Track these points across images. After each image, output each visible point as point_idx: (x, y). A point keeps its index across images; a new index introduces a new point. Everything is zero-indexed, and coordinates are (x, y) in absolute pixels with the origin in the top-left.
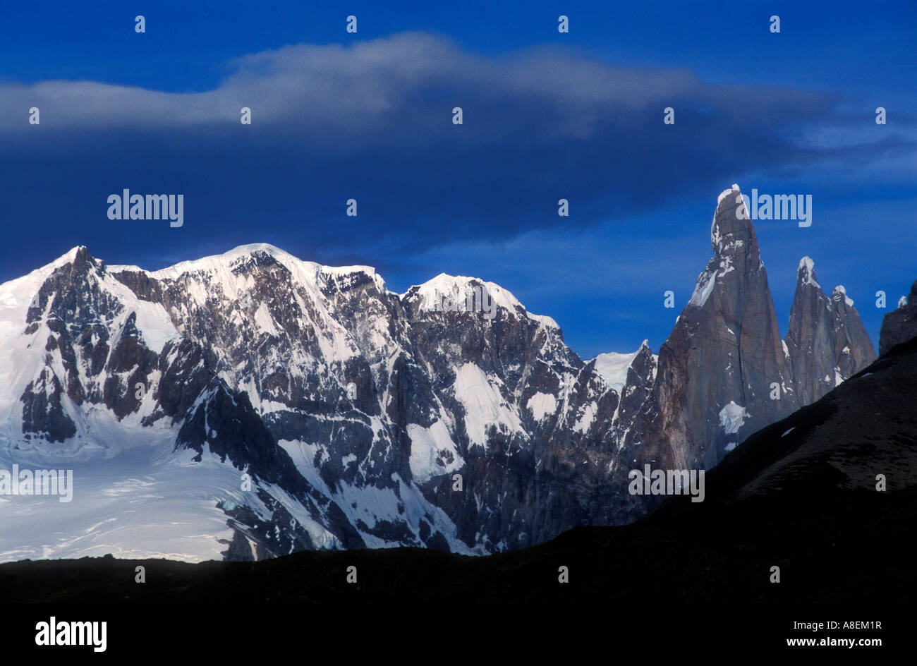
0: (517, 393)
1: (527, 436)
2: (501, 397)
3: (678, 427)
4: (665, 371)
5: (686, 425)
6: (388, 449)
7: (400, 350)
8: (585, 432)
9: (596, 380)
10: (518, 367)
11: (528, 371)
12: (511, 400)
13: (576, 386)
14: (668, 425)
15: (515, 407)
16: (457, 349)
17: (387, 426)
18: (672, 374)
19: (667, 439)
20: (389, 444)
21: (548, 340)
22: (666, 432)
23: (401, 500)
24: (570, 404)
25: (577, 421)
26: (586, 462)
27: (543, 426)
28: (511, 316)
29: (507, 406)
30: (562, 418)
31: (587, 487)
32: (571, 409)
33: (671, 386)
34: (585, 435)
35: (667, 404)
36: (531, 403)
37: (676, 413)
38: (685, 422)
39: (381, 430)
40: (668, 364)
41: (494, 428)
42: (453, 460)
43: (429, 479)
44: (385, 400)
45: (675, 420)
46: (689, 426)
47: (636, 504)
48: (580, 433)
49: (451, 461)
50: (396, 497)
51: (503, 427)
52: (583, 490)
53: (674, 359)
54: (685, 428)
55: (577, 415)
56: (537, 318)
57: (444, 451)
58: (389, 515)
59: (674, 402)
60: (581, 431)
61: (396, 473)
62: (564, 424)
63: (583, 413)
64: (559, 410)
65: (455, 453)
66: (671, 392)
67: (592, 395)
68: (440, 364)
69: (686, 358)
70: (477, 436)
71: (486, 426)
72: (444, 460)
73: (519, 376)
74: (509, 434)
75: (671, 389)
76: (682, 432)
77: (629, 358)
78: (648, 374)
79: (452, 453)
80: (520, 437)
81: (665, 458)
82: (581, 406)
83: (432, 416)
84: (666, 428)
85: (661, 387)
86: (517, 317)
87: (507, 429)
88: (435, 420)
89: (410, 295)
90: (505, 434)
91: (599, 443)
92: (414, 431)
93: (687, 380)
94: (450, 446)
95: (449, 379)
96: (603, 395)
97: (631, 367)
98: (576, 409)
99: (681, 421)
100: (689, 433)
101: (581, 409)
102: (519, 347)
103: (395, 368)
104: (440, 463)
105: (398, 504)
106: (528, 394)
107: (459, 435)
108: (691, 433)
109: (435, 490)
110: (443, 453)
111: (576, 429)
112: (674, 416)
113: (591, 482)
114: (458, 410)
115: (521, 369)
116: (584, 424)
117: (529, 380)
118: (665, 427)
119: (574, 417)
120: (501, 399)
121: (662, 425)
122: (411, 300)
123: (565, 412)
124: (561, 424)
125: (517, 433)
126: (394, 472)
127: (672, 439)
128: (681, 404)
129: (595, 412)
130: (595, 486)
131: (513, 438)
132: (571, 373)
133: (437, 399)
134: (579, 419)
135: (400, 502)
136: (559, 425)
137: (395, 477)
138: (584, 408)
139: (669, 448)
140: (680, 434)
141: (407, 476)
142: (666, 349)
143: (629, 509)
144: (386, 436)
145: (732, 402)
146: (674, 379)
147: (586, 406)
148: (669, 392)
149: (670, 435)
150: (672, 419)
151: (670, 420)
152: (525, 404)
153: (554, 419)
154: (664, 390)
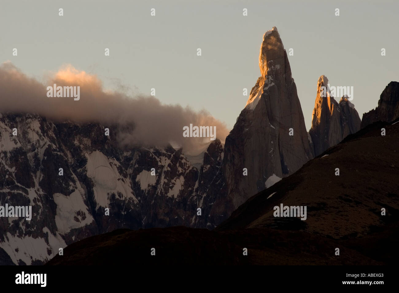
0: (130, 171)
1: (136, 201)
2: (118, 174)
3: (239, 192)
4: (229, 154)
6: (40, 211)
7: (49, 143)
8: (175, 197)
9: (183, 161)
11: (137, 156)
12: (125, 176)
13: (169, 165)
14: (232, 191)
15: (128, 180)
16: (87, 141)
17: (40, 196)
18: (234, 157)
20: (41, 208)
22: (230, 196)
23: (49, 246)
24: (165, 178)
25: (170, 189)
26: (177, 217)
27: (147, 193)
29: (123, 180)
30: (161, 187)
32: (166, 181)
33: (234, 164)
34: (176, 199)
35: (231, 176)
36: (138, 178)
37: (237, 183)
39: (35, 198)
40: (231, 149)
41: (113, 195)
42: (86, 217)
43: (69, 231)
44: (38, 177)
45: (236, 188)
48: (172, 198)
49: (84, 218)
50: (46, 244)
51: (120, 195)
53: (235, 147)
54: (243, 192)
55: (171, 186)
57: (79, 211)
58: (41, 256)
59: (235, 175)
60: (173, 196)
61: (46, 227)
62: (161, 192)
63: (174, 184)
64: (158, 182)
65: (87, 212)
66: (234, 168)
67: (181, 171)
68: (76, 152)
69: (243, 145)
70: (102, 201)
71: (108, 194)
72: (79, 218)
73: (131, 159)
74: (124, 199)
76: (241, 196)
78: (218, 157)
79: (85, 213)
80: (131, 201)
81: (230, 213)
82: (173, 179)
83: (71, 188)
84: (230, 194)
85: (227, 165)
87: (122, 196)
88: (73, 191)
90: (121, 199)
91: (185, 204)
92: (59, 198)
94: (84, 208)
95: (83, 162)
96: (187, 171)
97: (207, 152)
98: (169, 181)
99: (240, 188)
101: (173, 181)
103: (45, 155)
104: (77, 220)
105: (48, 249)
106: (137, 171)
107: (90, 200)
109: (73, 238)
110: (79, 213)
111: (170, 195)
112: (235, 185)
114: (88, 184)
115: (132, 155)
116: (175, 192)
117: (138, 162)
118: (229, 192)
119: (168, 187)
120: (118, 176)
123: (162, 183)
124: (159, 192)
125: (129, 198)
126: (44, 227)
127: (235, 200)
128: (240, 177)
129: (183, 183)
131: (127, 201)
132: (166, 156)
133: (74, 176)
134: (172, 188)
135: (49, 247)
136: (158, 192)
137: (46, 230)
138: (175, 181)
141: (54, 229)
144: (39, 202)
145: (274, 175)
146: (235, 160)
147: (176, 179)
148: (232, 168)
149: (233, 197)
150: (234, 187)
151: (233, 187)
152: (136, 178)
153: (155, 188)
154: (229, 167)
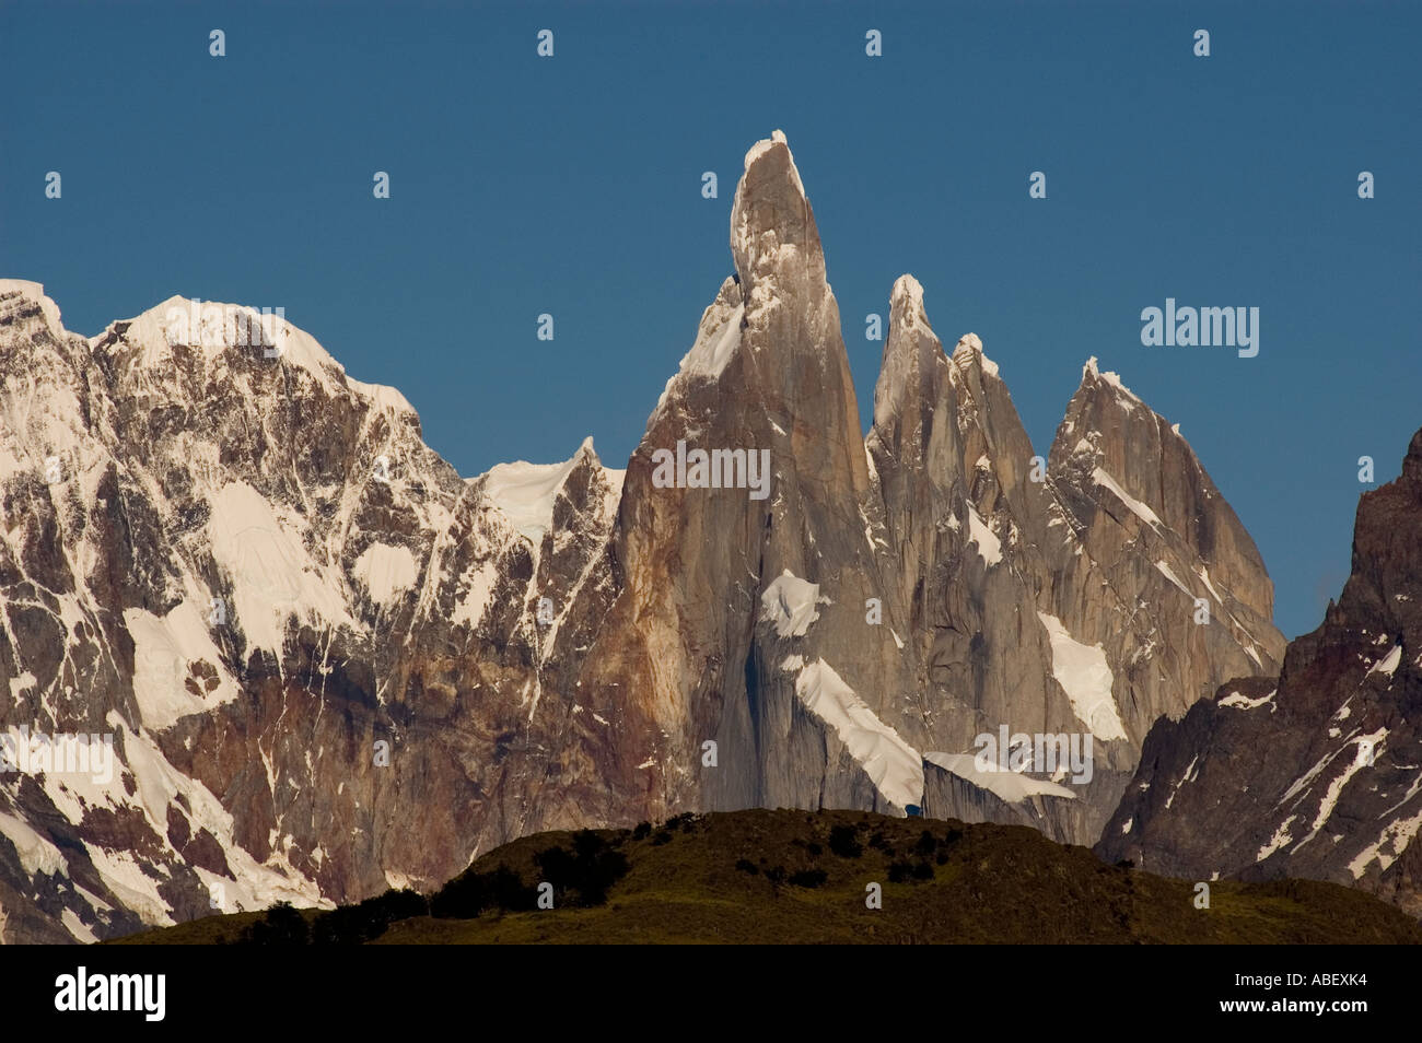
0: (335, 544)
1: (361, 629)
2: (305, 554)
3: (664, 617)
4: (638, 503)
5: (680, 613)
6: (96, 663)
7: (108, 458)
8: (474, 625)
9: (491, 517)
10: (333, 488)
11: (353, 497)
12: (323, 560)
13: (453, 531)
14: (644, 613)
15: (335, 571)
16: (210, 451)
17: (89, 614)
18: (652, 512)
19: (639, 641)
20: (98, 651)
21: (393, 436)
22: (639, 626)
23: (127, 766)
24: (443, 567)
25: (458, 603)
26: (478, 685)
27: (391, 613)
28: (317, 388)
29: (317, 571)
30: (427, 599)
31: (479, 736)
32: (446, 578)
33: (651, 534)
34: (475, 632)
35: (642, 569)
36: (361, 566)
37: (659, 589)
38: (677, 605)
39: (79, 622)
40: (647, 490)
41: (294, 620)
42: (218, 682)
43: (173, 722)
44: (83, 559)
45: (658, 603)
46: (686, 615)
47: (582, 769)
48: (464, 630)
49: (213, 684)
50: (118, 761)
51: (314, 615)
52: (472, 742)
54: (677, 617)
55: (459, 591)
56: (368, 390)
57: (198, 663)
58: (108, 798)
59: (656, 566)
60: (467, 622)
61: (114, 711)
62: (433, 610)
63: (469, 585)
64: (421, 579)
65: (220, 667)
66: (651, 546)
67: (485, 550)
68: (177, 480)
70: (265, 635)
71: (278, 613)
72: (200, 682)
73: (334, 507)
74: (324, 629)
75: (651, 541)
76: (670, 626)
77: (555, 475)
78: (595, 507)
79: (215, 669)
80: (346, 635)
81: (636, 678)
82: (464, 571)
83: (170, 594)
84: (638, 621)
85: (631, 536)
86: (331, 389)
87: (320, 619)
88: (177, 602)
89: (111, 340)
90: (317, 629)
91: (501, 647)
92: (136, 620)
93: (684, 523)
94: (211, 654)
95: (194, 513)
96: (505, 549)
97: (564, 495)
98: (455, 577)
99: (669, 603)
100: (686, 628)
101: (464, 577)
102: (334, 448)
103: (99, 494)
104: (193, 688)
105: (124, 775)
106: (358, 546)
107: (227, 635)
108: (691, 628)
109: (188, 743)
110: (197, 669)
111: (457, 618)
112: (656, 594)
113: (488, 726)
114: (215, 578)
115: (339, 494)
116: (472, 611)
117: (361, 520)
118: (636, 616)
119: (451, 594)
120: (304, 558)
121: (632, 613)
122: (113, 349)
123: (435, 585)
124: (427, 610)
125: (341, 628)
126: (111, 710)
127: (652, 640)
128: (669, 571)
129: (493, 585)
130: (496, 733)
131: (333, 637)
132: (443, 504)
133: (175, 555)
134: (462, 597)
135: (127, 771)
136: (423, 611)
137: (114, 718)
138: (470, 576)
139: (645, 659)
140: (667, 630)
141: (133, 714)
143: (567, 780)
144: (91, 636)
145: (787, 573)
146: (656, 520)
147: (473, 571)
148: (647, 546)
149: (648, 631)
150: (650, 600)
151: (647, 600)
152: (352, 566)
153: (412, 597)
154: (637, 542)
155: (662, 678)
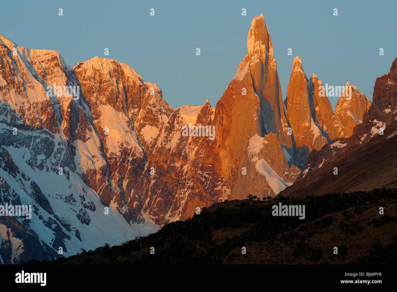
0: (136, 125)
1: (140, 150)
2: (127, 127)
3: (225, 147)
4: (219, 116)
5: (229, 147)
6: (63, 153)
7: (72, 98)
8: (173, 148)
9: (180, 119)
10: (136, 110)
11: (142, 113)
12: (133, 128)
13: (169, 123)
14: (219, 146)
15: (135, 133)
16: (103, 99)
17: (63, 140)
18: (223, 118)
19: (218, 154)
20: (64, 150)
22: (218, 150)
23: (69, 182)
24: (165, 132)
25: (169, 142)
26: (173, 165)
27: (150, 144)
28: (134, 82)
29: (130, 132)
30: (161, 140)
31: (173, 179)
32: (166, 135)
33: (222, 125)
34: (173, 150)
35: (219, 134)
36: (143, 131)
38: (229, 144)
39: (60, 142)
40: (221, 112)
41: (122, 144)
42: (99, 160)
44: (64, 125)
45: (223, 143)
46: (231, 147)
47: (200, 189)
48: (170, 149)
50: (67, 180)
51: (128, 143)
53: (224, 110)
54: (228, 148)
57: (94, 155)
59: (223, 133)
60: (171, 147)
62: (161, 143)
63: (172, 137)
64: (159, 135)
65: (100, 156)
66: (222, 128)
67: (177, 128)
69: (231, 109)
70: (113, 148)
71: (118, 142)
73: (137, 115)
75: (222, 126)
76: (226, 150)
77: (198, 108)
78: (208, 118)
79: (98, 157)
80: (137, 150)
81: (216, 164)
82: (171, 133)
83: (88, 136)
84: (218, 148)
86: (138, 83)
87: (130, 145)
88: (89, 138)
89: (78, 67)
90: (129, 148)
91: (180, 155)
92: (79, 143)
93: (231, 122)
94: (98, 153)
95: (98, 115)
97: (200, 114)
98: (168, 135)
99: (226, 144)
100: (230, 151)
101: (171, 135)
103: (68, 107)
106: (142, 126)
107: (103, 148)
108: (232, 151)
111: (168, 146)
112: (223, 141)
113: (175, 176)
114: (102, 133)
115: (139, 111)
116: (173, 144)
117: (144, 119)
118: (217, 147)
119: (167, 139)
121: (216, 146)
122: (78, 70)
123: (162, 137)
125: (135, 147)
127: (221, 154)
128: (227, 135)
129: (179, 138)
130: (178, 178)
131: (133, 150)
132: (167, 115)
133: (91, 126)
134: (170, 140)
136: (159, 144)
139: (219, 159)
140: (226, 151)
142: (220, 104)
144: (62, 145)
145: (256, 134)
146: (224, 121)
147: (174, 134)
148: (221, 128)
149: (220, 151)
150: (221, 143)
151: (220, 143)
152: (140, 131)
153: (156, 140)
154: (218, 127)
155: (223, 164)
